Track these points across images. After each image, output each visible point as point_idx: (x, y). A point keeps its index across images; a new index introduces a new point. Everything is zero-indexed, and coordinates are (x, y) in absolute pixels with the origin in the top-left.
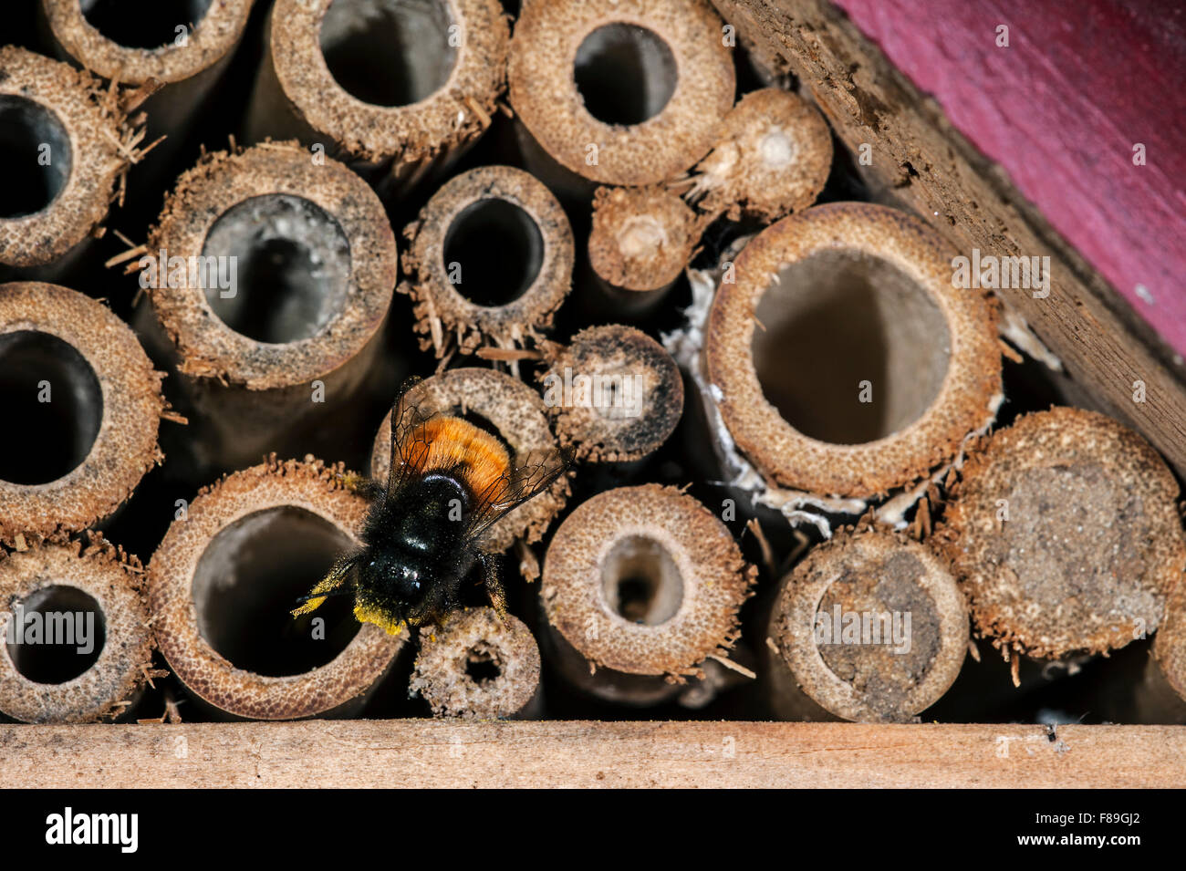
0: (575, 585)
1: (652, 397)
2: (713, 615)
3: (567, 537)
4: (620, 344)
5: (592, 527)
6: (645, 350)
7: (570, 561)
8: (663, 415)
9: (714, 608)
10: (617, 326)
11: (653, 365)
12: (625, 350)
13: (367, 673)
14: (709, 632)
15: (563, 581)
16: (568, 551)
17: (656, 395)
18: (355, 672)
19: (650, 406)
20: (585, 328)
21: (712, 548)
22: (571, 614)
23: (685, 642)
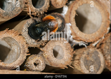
0: (49, 52)
1: (61, 24)
2: (69, 58)
3: (49, 45)
4: (57, 16)
5: (52, 43)
6: (61, 17)
7: (49, 48)
8: (63, 27)
9: (69, 57)
10: (57, 13)
11: (62, 19)
12: (58, 17)
13: (20, 63)
14: (68, 61)
15: (48, 51)
16: (48, 47)
17: (62, 24)
18: (19, 63)
19: (61, 26)
20: (52, 13)
21: (69, 48)
22: (49, 57)
23: (65, 62)
